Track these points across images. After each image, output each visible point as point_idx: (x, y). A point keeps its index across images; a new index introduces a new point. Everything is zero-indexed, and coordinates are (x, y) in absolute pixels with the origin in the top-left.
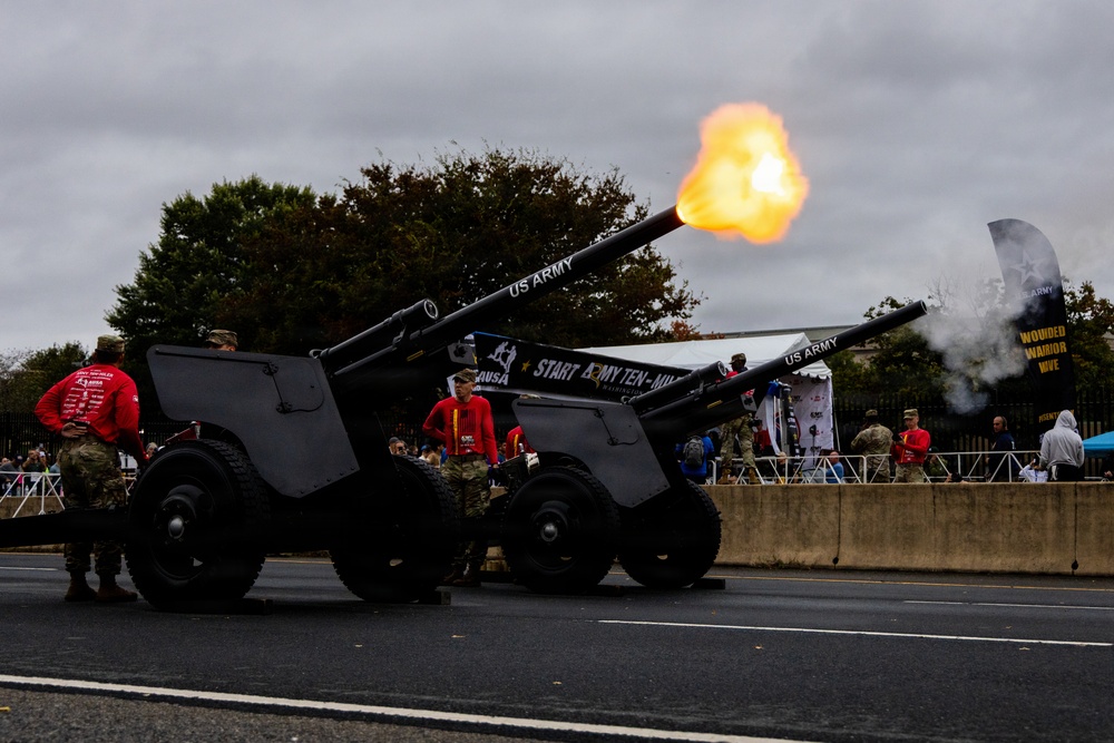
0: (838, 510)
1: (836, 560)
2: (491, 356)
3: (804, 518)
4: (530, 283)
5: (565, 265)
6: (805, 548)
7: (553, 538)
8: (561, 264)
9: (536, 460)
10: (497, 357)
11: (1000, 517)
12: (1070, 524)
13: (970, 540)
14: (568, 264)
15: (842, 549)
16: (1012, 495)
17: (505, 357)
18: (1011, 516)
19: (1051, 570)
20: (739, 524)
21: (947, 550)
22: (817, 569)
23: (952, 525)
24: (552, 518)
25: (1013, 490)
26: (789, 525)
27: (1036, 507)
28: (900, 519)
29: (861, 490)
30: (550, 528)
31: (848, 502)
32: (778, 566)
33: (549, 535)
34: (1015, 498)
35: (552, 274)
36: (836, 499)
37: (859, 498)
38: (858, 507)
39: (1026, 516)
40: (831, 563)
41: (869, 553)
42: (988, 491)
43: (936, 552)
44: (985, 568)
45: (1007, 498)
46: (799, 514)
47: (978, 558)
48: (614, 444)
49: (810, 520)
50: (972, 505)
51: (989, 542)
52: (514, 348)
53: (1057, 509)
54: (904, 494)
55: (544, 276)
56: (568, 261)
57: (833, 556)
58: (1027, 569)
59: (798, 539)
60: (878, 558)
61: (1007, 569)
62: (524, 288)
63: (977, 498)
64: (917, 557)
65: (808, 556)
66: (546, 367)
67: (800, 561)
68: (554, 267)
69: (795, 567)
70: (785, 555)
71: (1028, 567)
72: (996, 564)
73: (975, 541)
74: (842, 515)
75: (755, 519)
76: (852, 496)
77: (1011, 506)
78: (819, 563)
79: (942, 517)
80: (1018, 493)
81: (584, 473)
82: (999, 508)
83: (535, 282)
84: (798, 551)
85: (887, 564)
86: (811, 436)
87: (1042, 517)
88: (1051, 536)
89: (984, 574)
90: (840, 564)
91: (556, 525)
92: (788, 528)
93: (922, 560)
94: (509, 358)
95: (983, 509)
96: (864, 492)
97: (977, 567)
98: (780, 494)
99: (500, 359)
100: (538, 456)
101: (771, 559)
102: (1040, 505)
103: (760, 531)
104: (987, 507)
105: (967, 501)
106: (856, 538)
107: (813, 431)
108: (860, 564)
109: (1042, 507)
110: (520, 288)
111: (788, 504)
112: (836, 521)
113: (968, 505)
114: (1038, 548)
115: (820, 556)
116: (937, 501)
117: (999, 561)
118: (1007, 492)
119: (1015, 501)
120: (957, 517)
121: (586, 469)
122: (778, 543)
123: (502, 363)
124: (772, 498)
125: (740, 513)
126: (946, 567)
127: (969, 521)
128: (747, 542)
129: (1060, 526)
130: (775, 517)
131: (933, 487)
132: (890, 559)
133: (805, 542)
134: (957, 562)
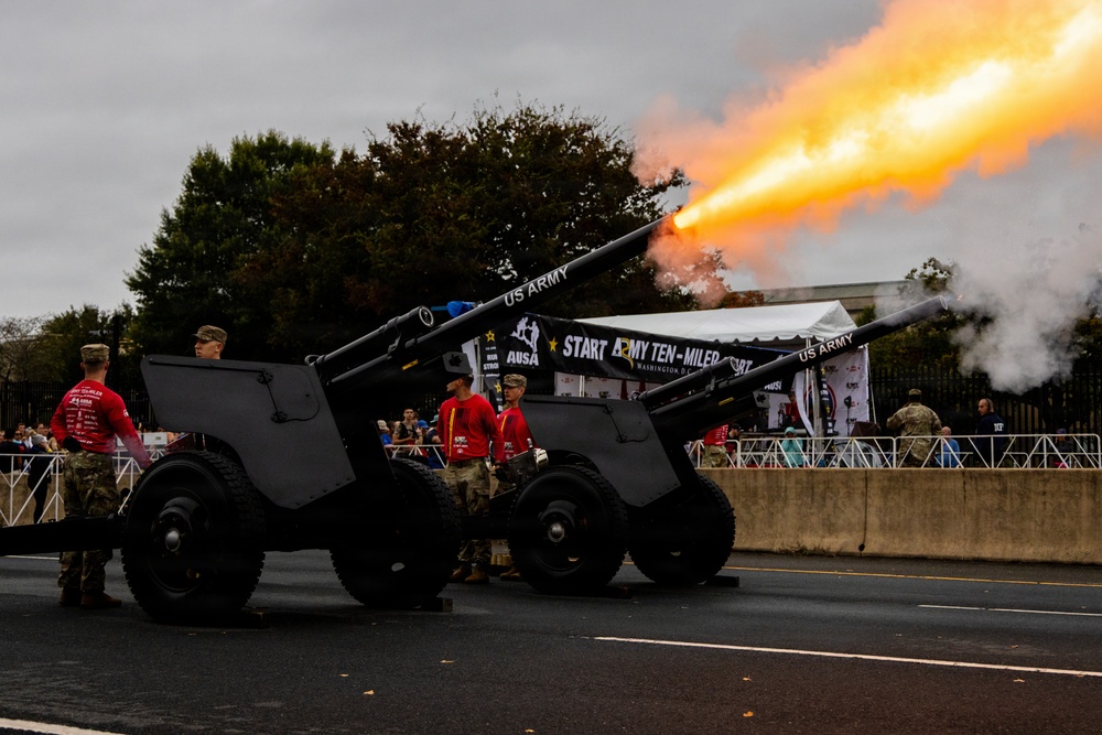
0: (865, 495)
1: (862, 547)
2: (514, 334)
3: (830, 504)
4: (525, 292)
5: (560, 275)
6: (831, 534)
7: (561, 539)
8: (556, 273)
9: (545, 456)
10: (521, 335)
11: (1033, 504)
13: (1002, 528)
14: (563, 273)
15: (868, 536)
16: (1046, 481)
17: (528, 334)
18: (1044, 503)
19: (1086, 560)
20: (763, 509)
21: (977, 538)
22: (842, 556)
23: (983, 512)
24: (558, 518)
25: (1046, 476)
26: (814, 510)
27: (1071, 495)
28: (929, 506)
29: (888, 474)
30: (557, 528)
31: (874, 485)
32: (801, 553)
33: (557, 535)
34: (1048, 485)
35: (547, 283)
36: (862, 484)
37: (886, 483)
38: (885, 492)
39: (1060, 504)
40: (857, 550)
41: (897, 540)
42: (1021, 477)
43: (966, 540)
44: (1014, 557)
45: (1041, 485)
46: (824, 498)
47: (1010, 547)
48: (623, 441)
49: (835, 505)
50: (1004, 491)
51: (1022, 530)
52: (534, 323)
53: (1093, 496)
54: (932, 479)
55: (539, 285)
56: (563, 270)
57: (859, 543)
58: (1060, 559)
59: (823, 525)
60: (905, 545)
61: (1039, 558)
62: (519, 297)
63: (1009, 484)
64: (946, 544)
65: (833, 543)
66: (573, 344)
67: (825, 548)
68: (549, 276)
69: (819, 555)
70: (810, 542)
71: (1061, 556)
72: (1028, 552)
73: (1006, 528)
74: (869, 500)
75: (779, 504)
76: (880, 481)
77: (1044, 493)
78: (844, 550)
79: (972, 504)
80: (1052, 480)
81: (592, 472)
82: (1033, 496)
83: (530, 292)
84: (824, 537)
85: (915, 552)
86: (846, 408)
87: (1077, 504)
88: (1085, 524)
89: (1015, 563)
90: (866, 551)
91: (563, 526)
92: (812, 514)
93: (950, 549)
94: (532, 335)
95: (1015, 495)
96: (892, 477)
97: (1009, 556)
98: (804, 478)
99: (524, 338)
100: (548, 452)
101: (795, 545)
102: (1074, 492)
103: (784, 516)
104: (1019, 494)
105: (999, 488)
106: (883, 525)
107: (848, 402)
108: (887, 551)
109: (1077, 495)
110: (515, 297)
111: (812, 488)
112: (862, 507)
113: (1000, 492)
114: (1073, 537)
115: (846, 544)
116: (968, 487)
117: (1031, 550)
118: (1040, 478)
119: (1048, 487)
120: (988, 503)
121: (594, 467)
122: (802, 529)
123: (527, 342)
124: (797, 483)
125: (763, 497)
126: (977, 556)
127: (1000, 508)
128: (771, 527)
129: (1095, 514)
130: (800, 502)
131: (963, 473)
132: (919, 545)
133: (831, 528)
134: (987, 551)
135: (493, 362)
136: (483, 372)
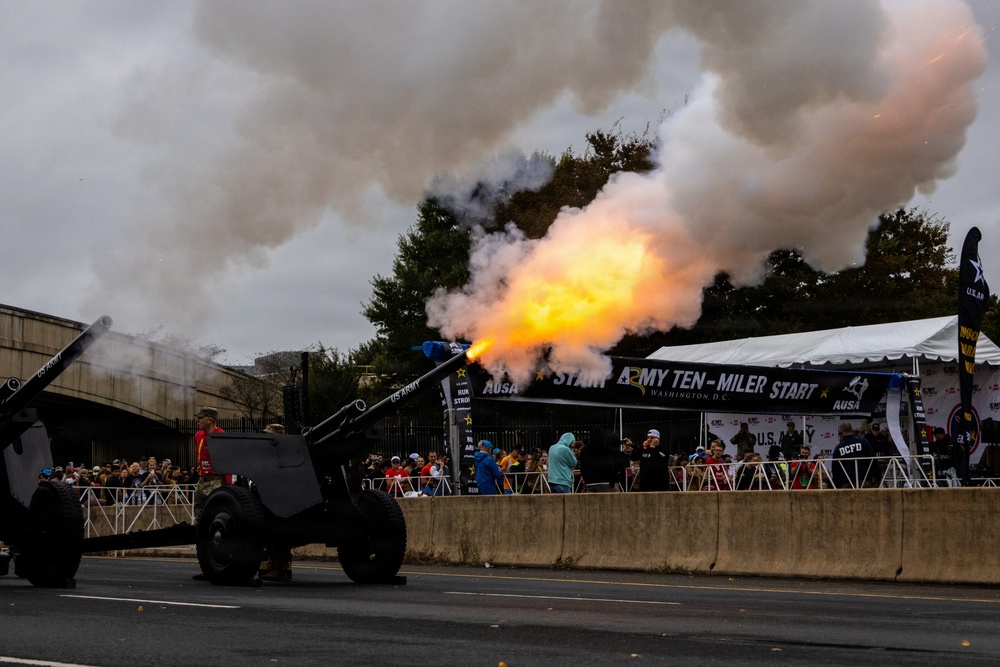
0: (717, 516)
1: (713, 566)
3: (691, 525)
6: (691, 554)
11: (843, 522)
12: (899, 529)
13: (819, 546)
15: (719, 556)
16: (852, 501)
18: (852, 522)
19: (880, 576)
20: (642, 531)
21: (801, 558)
22: (698, 574)
23: (806, 532)
25: (853, 496)
26: (680, 532)
27: (872, 514)
28: (765, 526)
31: (725, 507)
32: (666, 572)
34: (855, 504)
36: (715, 506)
37: (733, 505)
38: (732, 513)
39: (864, 522)
40: (707, 569)
41: (740, 560)
42: (833, 498)
43: (791, 558)
44: (826, 574)
45: (849, 504)
46: (687, 520)
47: (824, 564)
49: (695, 527)
50: (821, 511)
51: (835, 548)
53: (888, 515)
54: (767, 501)
57: (711, 562)
59: (686, 545)
60: (745, 564)
63: (825, 504)
64: (776, 563)
65: (692, 562)
67: (685, 567)
69: (680, 572)
70: (676, 560)
71: (861, 573)
72: (837, 570)
73: (823, 547)
74: (721, 522)
75: (654, 526)
76: (728, 503)
77: (852, 512)
78: (699, 569)
79: (797, 524)
80: (855, 499)
82: (844, 516)
84: (685, 557)
85: (751, 570)
87: (877, 522)
88: (883, 542)
90: (715, 569)
92: (678, 535)
93: (778, 567)
95: (830, 515)
96: (737, 499)
97: (822, 573)
98: (672, 501)
101: (663, 564)
102: (874, 511)
103: (658, 537)
104: (833, 514)
105: (817, 508)
106: (730, 544)
108: (730, 570)
109: (877, 514)
112: (715, 527)
113: (818, 511)
114: (872, 554)
115: (701, 563)
116: (794, 507)
117: (840, 568)
118: (849, 498)
120: (809, 523)
122: (670, 549)
124: (667, 505)
126: (796, 572)
127: (818, 528)
128: (647, 547)
129: (890, 532)
130: (669, 524)
131: (790, 494)
133: (692, 549)
134: (806, 569)
135: (463, 396)
136: (454, 406)
